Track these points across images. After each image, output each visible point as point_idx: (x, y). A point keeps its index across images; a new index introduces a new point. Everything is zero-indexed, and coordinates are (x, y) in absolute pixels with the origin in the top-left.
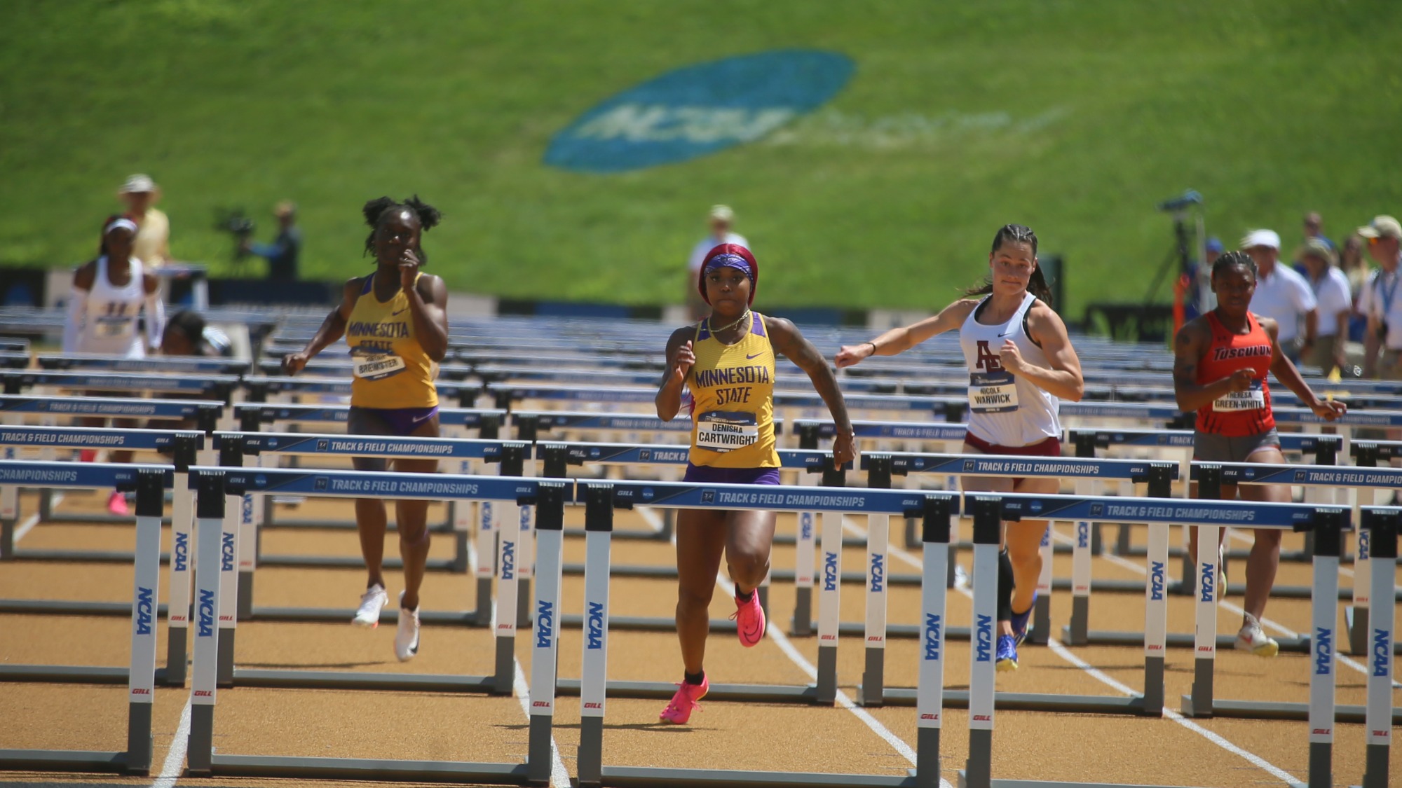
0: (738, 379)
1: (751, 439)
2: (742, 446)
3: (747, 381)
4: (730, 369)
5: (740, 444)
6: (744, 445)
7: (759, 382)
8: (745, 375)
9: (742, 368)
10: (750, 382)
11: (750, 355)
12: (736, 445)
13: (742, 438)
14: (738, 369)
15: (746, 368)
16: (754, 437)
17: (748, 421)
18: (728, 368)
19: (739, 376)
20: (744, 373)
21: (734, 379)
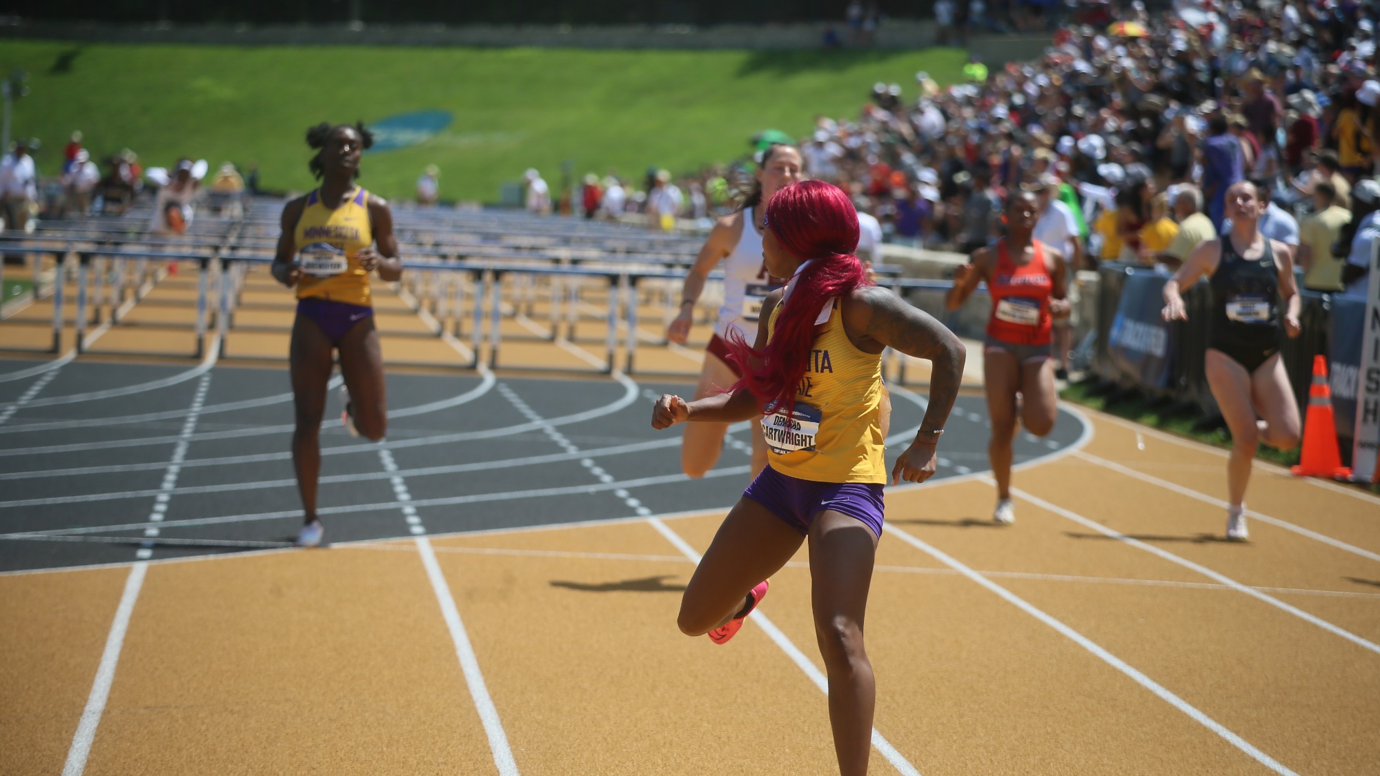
1: (808, 439)
2: (797, 447)
5: (796, 445)
7: (817, 371)
13: (797, 438)
16: (810, 437)
17: (808, 414)
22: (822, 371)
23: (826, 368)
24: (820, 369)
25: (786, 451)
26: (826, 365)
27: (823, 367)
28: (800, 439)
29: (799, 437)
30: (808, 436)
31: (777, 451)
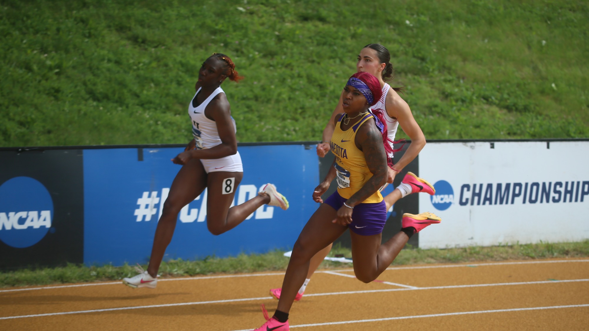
11: (343, 140)
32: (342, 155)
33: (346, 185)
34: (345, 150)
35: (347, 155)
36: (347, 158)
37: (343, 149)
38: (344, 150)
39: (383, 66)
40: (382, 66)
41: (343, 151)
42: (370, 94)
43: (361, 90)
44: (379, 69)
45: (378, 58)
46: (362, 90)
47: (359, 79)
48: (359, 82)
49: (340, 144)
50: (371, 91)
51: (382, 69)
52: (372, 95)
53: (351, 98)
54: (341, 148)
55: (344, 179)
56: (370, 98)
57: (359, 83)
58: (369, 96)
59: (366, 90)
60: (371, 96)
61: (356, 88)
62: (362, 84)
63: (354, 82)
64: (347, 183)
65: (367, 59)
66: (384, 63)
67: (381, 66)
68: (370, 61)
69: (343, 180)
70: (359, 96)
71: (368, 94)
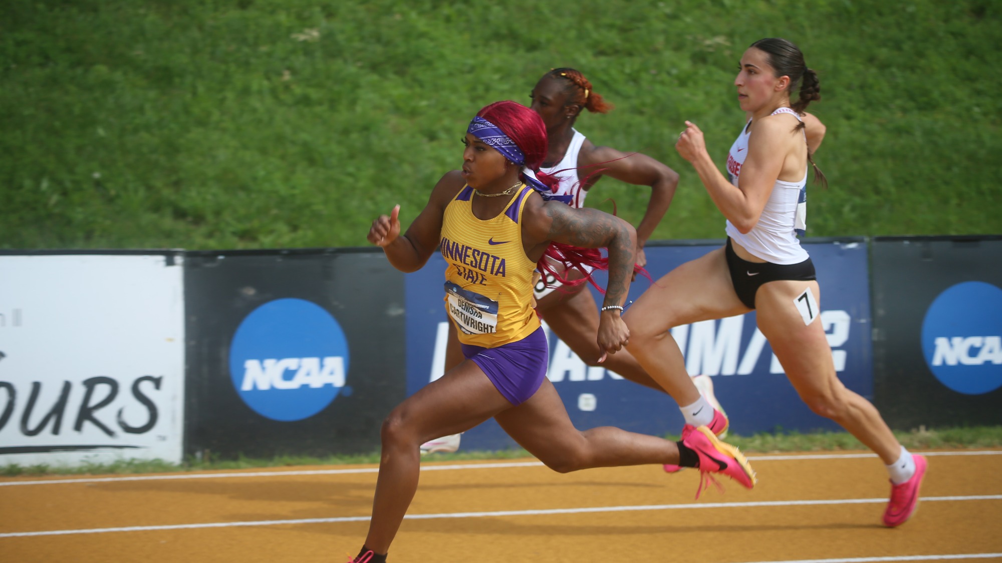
0: (472, 262)
1: (489, 328)
2: (480, 332)
3: (480, 268)
4: (467, 248)
5: (480, 330)
6: (483, 333)
7: (492, 273)
8: (478, 261)
9: (479, 252)
10: (482, 270)
11: (493, 240)
12: (475, 329)
13: (480, 325)
14: (475, 250)
15: (483, 253)
16: (492, 327)
17: (488, 307)
18: (466, 245)
19: (473, 260)
20: (478, 258)
21: (468, 260)
22: (496, 274)
23: (501, 273)
24: (494, 272)
25: (471, 333)
26: (501, 270)
27: (498, 272)
28: (483, 326)
29: (482, 325)
30: (490, 326)
31: (464, 330)
32: (495, 270)
33: (487, 329)
34: (503, 261)
35: (506, 269)
36: (504, 276)
37: (498, 258)
38: (500, 260)
39: (785, 81)
40: (782, 82)
41: (498, 262)
42: (510, 144)
43: (487, 139)
44: (776, 87)
45: (771, 68)
46: (489, 138)
47: (484, 117)
48: (482, 124)
49: (485, 247)
50: (510, 138)
51: (782, 87)
52: (515, 146)
53: (471, 159)
54: (492, 256)
55: (481, 317)
56: (514, 153)
57: (482, 126)
58: (508, 148)
59: (497, 138)
60: (515, 148)
61: (477, 137)
62: (488, 126)
63: (474, 125)
64: (489, 324)
65: (751, 70)
66: (787, 77)
67: (779, 82)
68: (756, 73)
69: (478, 319)
70: (485, 152)
71: (504, 145)
